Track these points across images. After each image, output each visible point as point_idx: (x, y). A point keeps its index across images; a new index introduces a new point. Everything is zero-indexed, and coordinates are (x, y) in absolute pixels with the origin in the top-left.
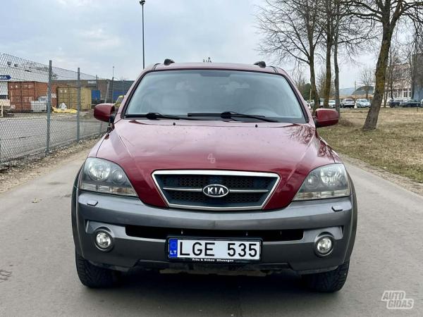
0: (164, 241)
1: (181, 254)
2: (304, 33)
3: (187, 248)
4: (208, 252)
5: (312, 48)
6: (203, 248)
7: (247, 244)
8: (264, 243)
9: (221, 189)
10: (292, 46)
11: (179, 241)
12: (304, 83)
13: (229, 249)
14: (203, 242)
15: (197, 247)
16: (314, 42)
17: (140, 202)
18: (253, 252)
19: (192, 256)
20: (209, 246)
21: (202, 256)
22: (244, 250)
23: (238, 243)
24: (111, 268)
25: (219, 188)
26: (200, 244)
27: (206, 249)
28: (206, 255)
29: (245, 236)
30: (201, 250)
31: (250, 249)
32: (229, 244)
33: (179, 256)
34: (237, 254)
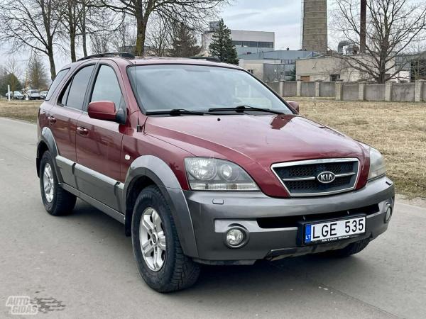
0: (295, 228)
1: (314, 238)
2: (40, 21)
3: (318, 231)
4: (333, 232)
5: (50, 38)
6: (329, 229)
7: (357, 220)
8: (368, 217)
9: (330, 175)
10: (28, 35)
11: (312, 226)
12: (5, 73)
13: (346, 227)
14: (329, 224)
15: (325, 229)
16: (51, 31)
17: (263, 195)
18: (361, 227)
19: (322, 238)
20: (333, 227)
21: (329, 236)
22: (355, 226)
23: (351, 220)
24: (235, 264)
25: (328, 174)
26: (327, 226)
27: (331, 230)
28: (331, 235)
29: (347, 215)
30: (327, 232)
31: (360, 224)
32: (346, 223)
33: (312, 240)
34: (351, 230)
